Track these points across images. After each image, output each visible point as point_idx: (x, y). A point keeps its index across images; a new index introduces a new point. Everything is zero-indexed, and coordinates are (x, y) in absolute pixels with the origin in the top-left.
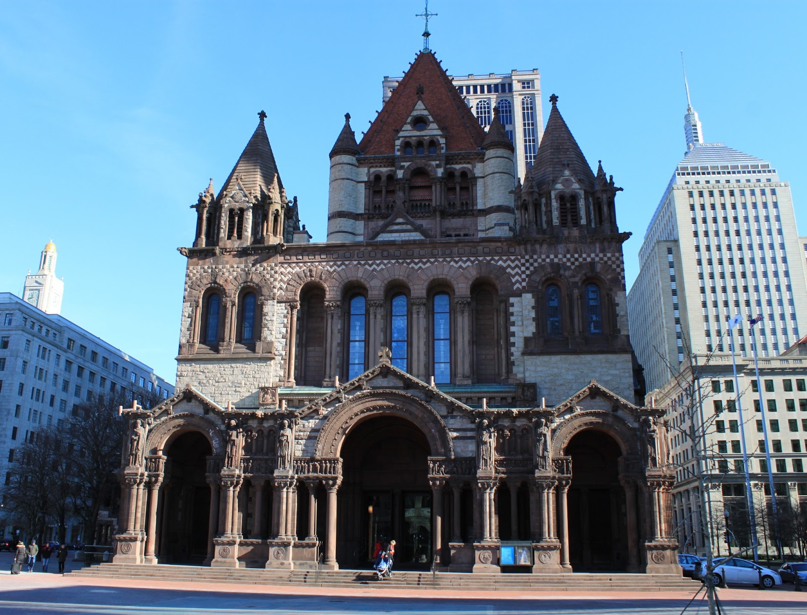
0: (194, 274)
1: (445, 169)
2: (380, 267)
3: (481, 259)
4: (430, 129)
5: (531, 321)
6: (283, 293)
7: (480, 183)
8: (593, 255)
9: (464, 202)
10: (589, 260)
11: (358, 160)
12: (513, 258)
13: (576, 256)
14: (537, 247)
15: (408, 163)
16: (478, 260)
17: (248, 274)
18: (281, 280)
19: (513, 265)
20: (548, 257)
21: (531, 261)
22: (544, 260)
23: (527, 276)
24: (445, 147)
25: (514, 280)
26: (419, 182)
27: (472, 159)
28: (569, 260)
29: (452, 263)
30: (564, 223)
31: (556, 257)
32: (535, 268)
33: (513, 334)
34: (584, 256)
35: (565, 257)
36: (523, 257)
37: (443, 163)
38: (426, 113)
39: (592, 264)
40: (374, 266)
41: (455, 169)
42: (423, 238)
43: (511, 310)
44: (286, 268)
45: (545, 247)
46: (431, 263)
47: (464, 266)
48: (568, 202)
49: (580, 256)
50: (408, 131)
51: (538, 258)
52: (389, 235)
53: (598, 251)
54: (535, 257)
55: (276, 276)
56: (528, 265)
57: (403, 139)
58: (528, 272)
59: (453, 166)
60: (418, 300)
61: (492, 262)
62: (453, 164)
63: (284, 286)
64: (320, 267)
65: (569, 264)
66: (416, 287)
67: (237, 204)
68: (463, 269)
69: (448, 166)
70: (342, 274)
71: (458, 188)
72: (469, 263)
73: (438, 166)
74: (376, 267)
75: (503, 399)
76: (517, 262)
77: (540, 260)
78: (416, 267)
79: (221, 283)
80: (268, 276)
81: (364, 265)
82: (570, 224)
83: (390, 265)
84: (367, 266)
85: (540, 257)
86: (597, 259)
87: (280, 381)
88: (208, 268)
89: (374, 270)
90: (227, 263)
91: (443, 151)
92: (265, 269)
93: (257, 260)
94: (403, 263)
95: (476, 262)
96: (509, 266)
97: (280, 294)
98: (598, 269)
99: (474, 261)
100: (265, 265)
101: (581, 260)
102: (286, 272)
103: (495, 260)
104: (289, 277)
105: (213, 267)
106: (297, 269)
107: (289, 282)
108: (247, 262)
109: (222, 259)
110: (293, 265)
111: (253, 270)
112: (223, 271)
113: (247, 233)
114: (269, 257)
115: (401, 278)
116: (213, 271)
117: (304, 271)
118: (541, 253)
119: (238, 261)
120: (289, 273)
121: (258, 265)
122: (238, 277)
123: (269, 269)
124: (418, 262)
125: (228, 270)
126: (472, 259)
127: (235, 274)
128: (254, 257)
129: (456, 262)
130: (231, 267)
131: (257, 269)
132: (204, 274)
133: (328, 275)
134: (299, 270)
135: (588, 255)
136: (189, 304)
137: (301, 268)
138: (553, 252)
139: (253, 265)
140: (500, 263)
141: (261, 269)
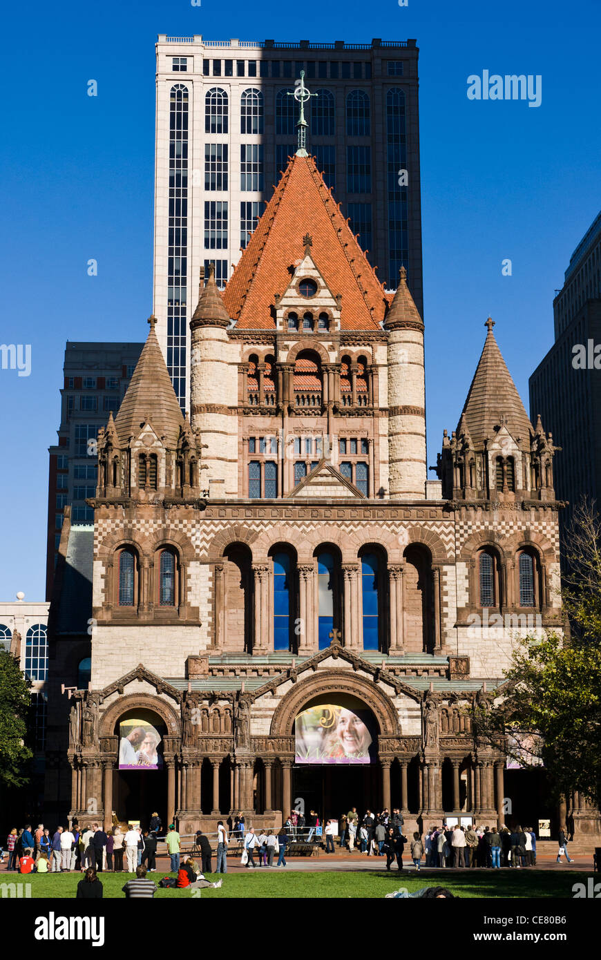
0: (105, 530)
1: (339, 352)
2: (309, 529)
3: (414, 523)
4: (321, 298)
5: (464, 591)
6: (206, 554)
7: (382, 372)
8: (528, 524)
9: (362, 396)
10: (524, 528)
11: (229, 334)
12: (446, 523)
13: (511, 523)
14: (472, 512)
15: (294, 343)
16: (412, 525)
17: (166, 531)
18: (204, 539)
19: (447, 531)
20: (483, 524)
21: (466, 527)
22: (478, 527)
23: (461, 543)
24: (339, 324)
25: (447, 547)
26: (307, 365)
27: (373, 340)
28: (503, 528)
30: (500, 488)
31: (491, 523)
32: (469, 535)
33: (446, 604)
34: (520, 524)
35: (500, 524)
36: (457, 523)
37: (337, 345)
38: (315, 274)
39: (527, 533)
40: (303, 527)
41: (351, 351)
42: (351, 494)
43: (445, 578)
44: (208, 526)
45: (479, 513)
46: (363, 525)
47: (397, 530)
48: (505, 463)
49: (515, 524)
50: (293, 299)
51: (473, 525)
52: (314, 487)
53: (533, 519)
54: (470, 523)
55: (198, 534)
56: (462, 531)
57: (287, 308)
58: (462, 540)
59: (348, 348)
60: (350, 566)
61: (426, 527)
62: (349, 345)
63: (208, 547)
64: (245, 526)
65: (503, 532)
66: (347, 551)
67: (148, 449)
68: (396, 533)
69: (343, 348)
70: (271, 535)
71: (355, 377)
72: (401, 527)
73: (332, 348)
74: (306, 528)
75: (438, 671)
76: (451, 528)
77: (474, 527)
78: (348, 530)
79: (137, 540)
80: (189, 535)
81: (293, 525)
82: (506, 489)
83: (319, 527)
84: (295, 527)
85: (475, 524)
86: (532, 528)
87: (207, 649)
88: (121, 522)
89: (303, 531)
90: (142, 517)
91: (338, 329)
92: (185, 526)
93: (175, 516)
94: (333, 524)
95: (410, 527)
96: (443, 532)
97: (204, 555)
98: (533, 538)
99: (407, 525)
100: (185, 522)
101: (515, 528)
102: (208, 530)
103: (428, 525)
104: (212, 535)
105: (126, 521)
106: (221, 527)
107: (213, 541)
108: (164, 518)
109: (135, 513)
110: (216, 522)
111: (172, 526)
112: (138, 526)
113: (162, 484)
114: (189, 512)
115: (332, 541)
116: (126, 526)
117: (228, 529)
118: (476, 519)
119: (154, 516)
120: (212, 531)
121: (177, 522)
122: (155, 533)
123: (189, 526)
124: (350, 525)
125: (143, 525)
126: (406, 523)
127: (152, 530)
128: (172, 512)
129: (389, 526)
130: (147, 522)
131: (176, 526)
132: (116, 529)
133: (254, 535)
134: (223, 529)
135: (524, 523)
136: (101, 562)
137: (224, 526)
138: (488, 518)
139: (172, 522)
140: (434, 528)
141: (181, 526)
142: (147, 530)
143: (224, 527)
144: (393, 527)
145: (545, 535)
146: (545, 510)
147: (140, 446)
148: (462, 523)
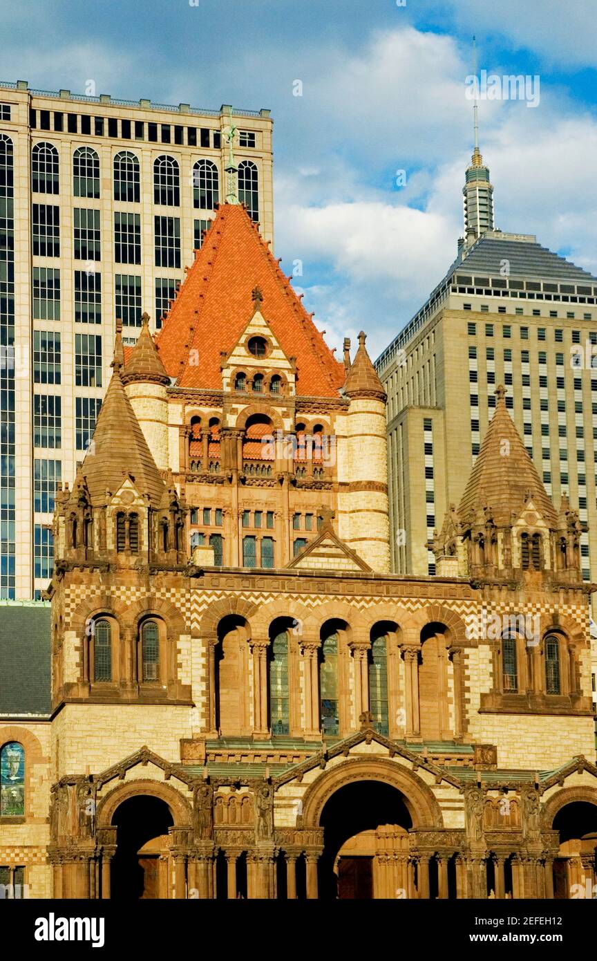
0: (78, 596)
2: (315, 603)
3: (432, 601)
4: (273, 358)
5: (488, 677)
6: (199, 627)
8: (556, 606)
10: (552, 611)
11: (169, 392)
12: (468, 603)
13: (538, 606)
14: (496, 592)
15: (244, 406)
16: (430, 603)
17: (150, 600)
18: (195, 610)
19: (468, 611)
20: (508, 605)
21: (489, 608)
22: (503, 608)
24: (294, 388)
27: (331, 409)
28: (530, 610)
29: (400, 604)
30: (525, 567)
31: (516, 605)
33: (468, 690)
35: (526, 606)
36: (480, 603)
38: (267, 332)
39: (556, 617)
40: (309, 601)
41: (307, 420)
42: (357, 568)
43: (466, 662)
44: (200, 596)
45: (504, 593)
46: (375, 602)
47: (413, 608)
48: (531, 541)
49: (543, 606)
50: (242, 358)
51: (497, 605)
52: (315, 559)
53: (562, 601)
54: (493, 604)
55: (188, 605)
57: (234, 367)
59: (305, 416)
60: (362, 645)
61: (445, 606)
62: (304, 413)
63: (200, 619)
64: (242, 598)
66: (359, 629)
67: (128, 507)
68: (413, 612)
69: (299, 415)
70: (272, 609)
72: (418, 605)
73: (287, 414)
74: (311, 603)
76: (472, 608)
77: (499, 608)
78: (358, 606)
79: (116, 608)
80: (178, 605)
81: (297, 598)
82: (532, 567)
83: (327, 601)
84: (300, 601)
85: (499, 605)
86: (561, 611)
87: (202, 733)
88: (98, 588)
89: (309, 606)
90: (122, 584)
91: (292, 393)
92: (173, 595)
93: (162, 583)
94: (343, 599)
95: (427, 605)
96: (463, 612)
97: (195, 627)
98: (562, 621)
99: (425, 603)
100: (173, 590)
101: (543, 610)
102: (200, 600)
103: (448, 604)
104: (205, 607)
105: (103, 587)
106: (214, 598)
107: (206, 613)
108: (148, 585)
109: (113, 578)
110: (209, 592)
111: (158, 595)
112: (118, 593)
113: (145, 548)
114: (178, 580)
115: (341, 617)
116: (103, 592)
117: (223, 600)
118: (500, 599)
119: (137, 583)
120: (204, 601)
121: (163, 590)
122: (139, 602)
123: (178, 595)
124: (361, 600)
125: (124, 593)
126: (423, 600)
127: (134, 599)
128: (158, 579)
129: (405, 603)
130: (129, 589)
131: (163, 595)
132: (92, 596)
133: (253, 608)
134: (217, 599)
135: (552, 606)
136: (74, 633)
137: (219, 596)
138: (513, 599)
139: (158, 590)
140: (454, 608)
141: (168, 595)
142: (128, 598)
143: (219, 598)
144: (409, 605)
145: (575, 619)
146: (575, 593)
147: (118, 504)
148: (485, 603)
